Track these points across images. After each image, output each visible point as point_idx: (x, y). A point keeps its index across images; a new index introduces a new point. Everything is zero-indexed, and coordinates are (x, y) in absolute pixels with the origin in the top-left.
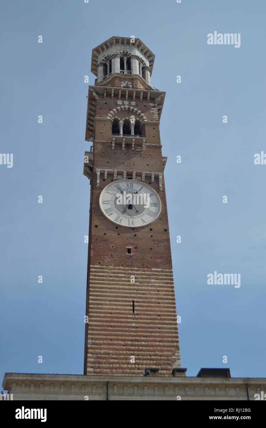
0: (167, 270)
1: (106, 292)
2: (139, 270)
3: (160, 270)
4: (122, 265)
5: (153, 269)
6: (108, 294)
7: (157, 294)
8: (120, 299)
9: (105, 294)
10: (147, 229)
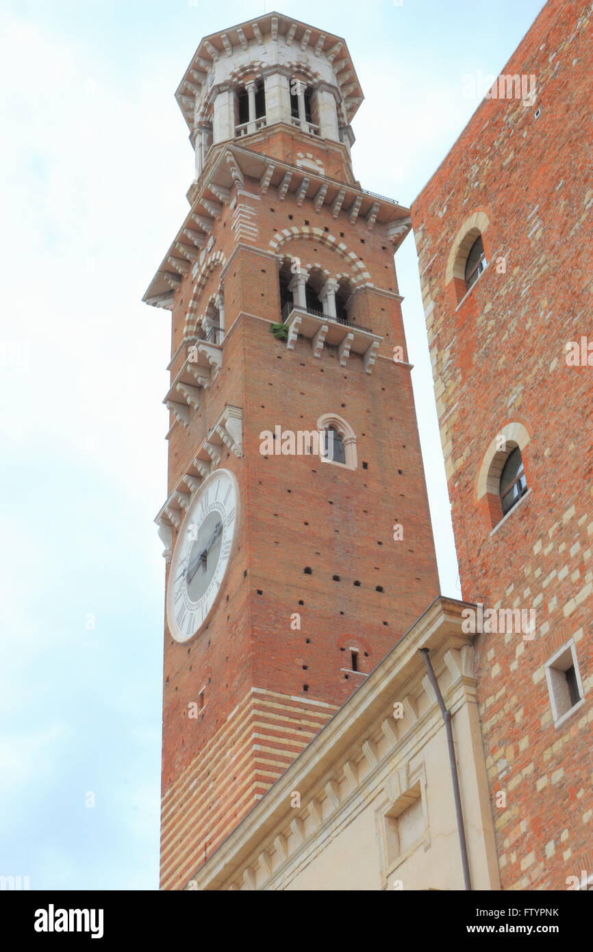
0: (246, 698)
1: (176, 855)
2: (212, 745)
3: (237, 708)
4: (195, 755)
5: (229, 718)
6: (179, 858)
7: (234, 789)
8: (191, 857)
9: (176, 862)
10: (223, 603)
